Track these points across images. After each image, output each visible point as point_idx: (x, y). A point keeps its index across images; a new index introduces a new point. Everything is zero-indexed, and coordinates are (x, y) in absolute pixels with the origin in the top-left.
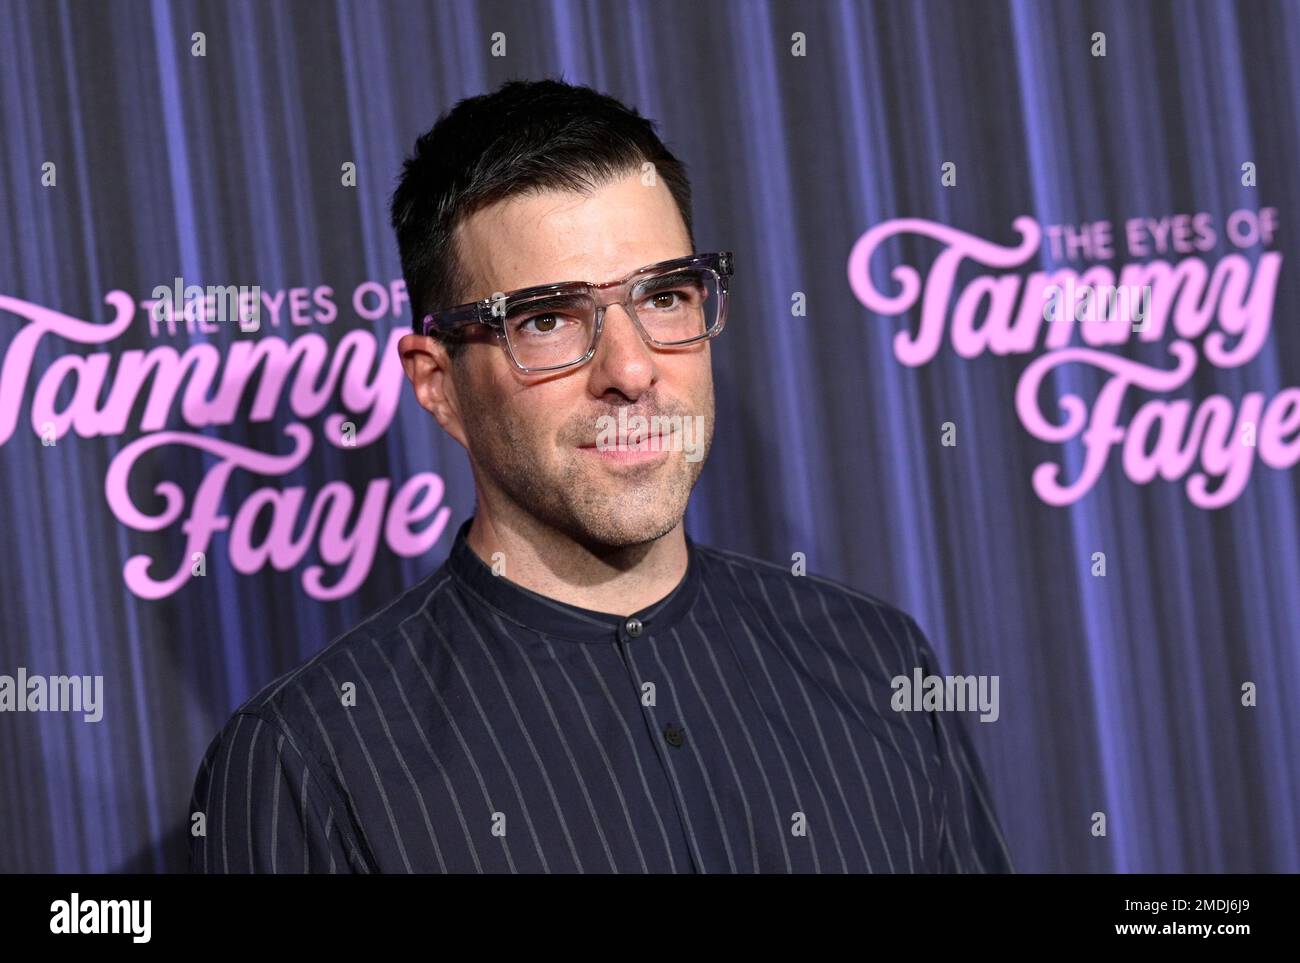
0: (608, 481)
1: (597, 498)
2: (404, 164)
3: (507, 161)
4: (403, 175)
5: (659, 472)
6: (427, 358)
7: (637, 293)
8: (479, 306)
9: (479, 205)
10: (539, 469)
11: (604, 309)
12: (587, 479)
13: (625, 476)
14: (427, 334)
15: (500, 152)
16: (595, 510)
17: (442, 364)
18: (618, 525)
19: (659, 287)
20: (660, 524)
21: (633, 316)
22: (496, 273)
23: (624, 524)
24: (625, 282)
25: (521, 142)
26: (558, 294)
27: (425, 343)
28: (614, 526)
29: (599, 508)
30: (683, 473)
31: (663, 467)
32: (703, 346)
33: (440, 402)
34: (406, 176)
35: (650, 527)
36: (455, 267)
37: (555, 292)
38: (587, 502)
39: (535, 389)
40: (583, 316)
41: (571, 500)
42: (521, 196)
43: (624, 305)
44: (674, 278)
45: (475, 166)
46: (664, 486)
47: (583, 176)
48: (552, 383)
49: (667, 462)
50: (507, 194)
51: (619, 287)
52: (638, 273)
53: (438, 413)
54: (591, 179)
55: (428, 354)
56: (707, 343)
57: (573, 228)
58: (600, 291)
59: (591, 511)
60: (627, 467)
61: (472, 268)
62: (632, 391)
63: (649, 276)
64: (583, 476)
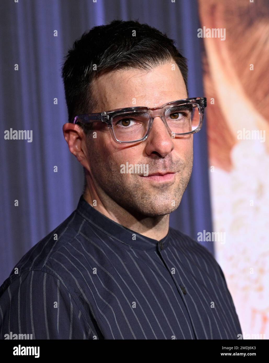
0: (151, 190)
1: (146, 196)
2: (68, 52)
3: (115, 55)
4: (67, 56)
5: (171, 187)
6: (75, 134)
7: (167, 112)
8: (102, 114)
9: (102, 73)
10: (123, 183)
11: (153, 119)
12: (143, 189)
13: (158, 188)
14: (75, 123)
15: (113, 51)
16: (145, 202)
17: (81, 136)
18: (154, 208)
19: (176, 110)
20: (171, 209)
21: (165, 122)
22: (108, 100)
23: (156, 207)
24: (162, 108)
25: (121, 47)
26: (135, 111)
27: (74, 127)
28: (152, 208)
29: (146, 200)
30: (180, 188)
31: (173, 185)
32: (190, 136)
33: (79, 152)
34: (69, 56)
35: (166, 210)
36: (90, 97)
37: (133, 110)
38: (142, 198)
39: (123, 151)
40: (144, 121)
41: (136, 197)
42: (121, 70)
43: (161, 117)
44: (182, 107)
45: (102, 56)
46: (173, 193)
47: (147, 63)
48: (131, 148)
49: (174, 183)
50: (115, 69)
51: (160, 110)
52: (168, 104)
53: (78, 156)
54: (150, 64)
55: (75, 132)
56: (192, 135)
57: (142, 84)
58: (152, 111)
59: (143, 202)
60: (160, 184)
61: (98, 98)
62: (163, 153)
63: (172, 106)
64: (141, 188)
